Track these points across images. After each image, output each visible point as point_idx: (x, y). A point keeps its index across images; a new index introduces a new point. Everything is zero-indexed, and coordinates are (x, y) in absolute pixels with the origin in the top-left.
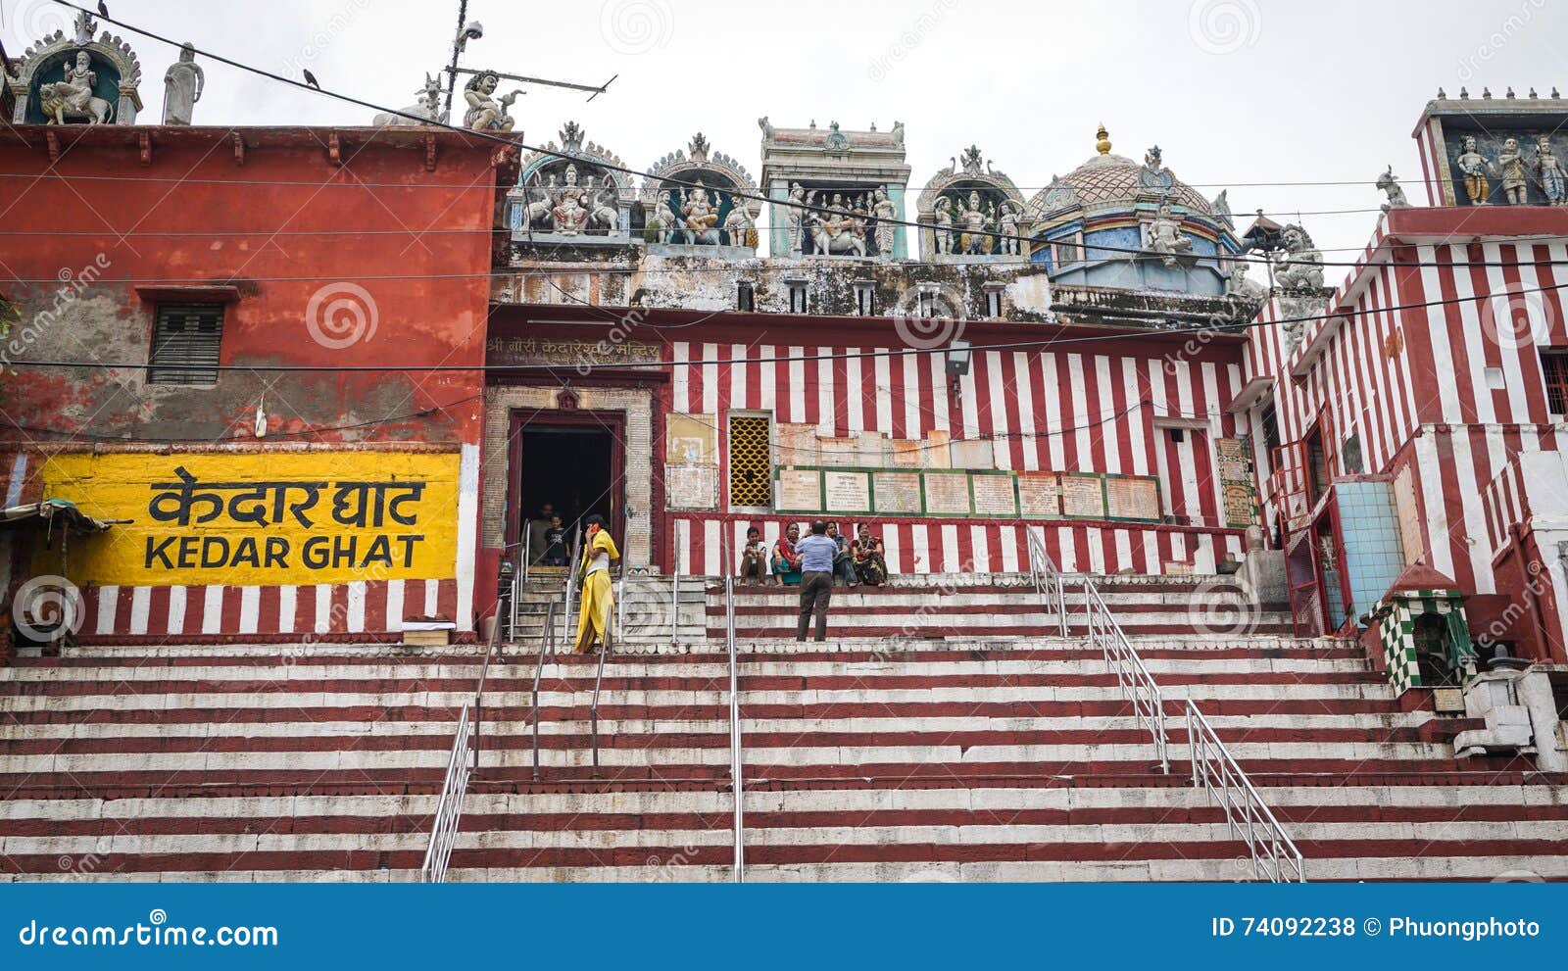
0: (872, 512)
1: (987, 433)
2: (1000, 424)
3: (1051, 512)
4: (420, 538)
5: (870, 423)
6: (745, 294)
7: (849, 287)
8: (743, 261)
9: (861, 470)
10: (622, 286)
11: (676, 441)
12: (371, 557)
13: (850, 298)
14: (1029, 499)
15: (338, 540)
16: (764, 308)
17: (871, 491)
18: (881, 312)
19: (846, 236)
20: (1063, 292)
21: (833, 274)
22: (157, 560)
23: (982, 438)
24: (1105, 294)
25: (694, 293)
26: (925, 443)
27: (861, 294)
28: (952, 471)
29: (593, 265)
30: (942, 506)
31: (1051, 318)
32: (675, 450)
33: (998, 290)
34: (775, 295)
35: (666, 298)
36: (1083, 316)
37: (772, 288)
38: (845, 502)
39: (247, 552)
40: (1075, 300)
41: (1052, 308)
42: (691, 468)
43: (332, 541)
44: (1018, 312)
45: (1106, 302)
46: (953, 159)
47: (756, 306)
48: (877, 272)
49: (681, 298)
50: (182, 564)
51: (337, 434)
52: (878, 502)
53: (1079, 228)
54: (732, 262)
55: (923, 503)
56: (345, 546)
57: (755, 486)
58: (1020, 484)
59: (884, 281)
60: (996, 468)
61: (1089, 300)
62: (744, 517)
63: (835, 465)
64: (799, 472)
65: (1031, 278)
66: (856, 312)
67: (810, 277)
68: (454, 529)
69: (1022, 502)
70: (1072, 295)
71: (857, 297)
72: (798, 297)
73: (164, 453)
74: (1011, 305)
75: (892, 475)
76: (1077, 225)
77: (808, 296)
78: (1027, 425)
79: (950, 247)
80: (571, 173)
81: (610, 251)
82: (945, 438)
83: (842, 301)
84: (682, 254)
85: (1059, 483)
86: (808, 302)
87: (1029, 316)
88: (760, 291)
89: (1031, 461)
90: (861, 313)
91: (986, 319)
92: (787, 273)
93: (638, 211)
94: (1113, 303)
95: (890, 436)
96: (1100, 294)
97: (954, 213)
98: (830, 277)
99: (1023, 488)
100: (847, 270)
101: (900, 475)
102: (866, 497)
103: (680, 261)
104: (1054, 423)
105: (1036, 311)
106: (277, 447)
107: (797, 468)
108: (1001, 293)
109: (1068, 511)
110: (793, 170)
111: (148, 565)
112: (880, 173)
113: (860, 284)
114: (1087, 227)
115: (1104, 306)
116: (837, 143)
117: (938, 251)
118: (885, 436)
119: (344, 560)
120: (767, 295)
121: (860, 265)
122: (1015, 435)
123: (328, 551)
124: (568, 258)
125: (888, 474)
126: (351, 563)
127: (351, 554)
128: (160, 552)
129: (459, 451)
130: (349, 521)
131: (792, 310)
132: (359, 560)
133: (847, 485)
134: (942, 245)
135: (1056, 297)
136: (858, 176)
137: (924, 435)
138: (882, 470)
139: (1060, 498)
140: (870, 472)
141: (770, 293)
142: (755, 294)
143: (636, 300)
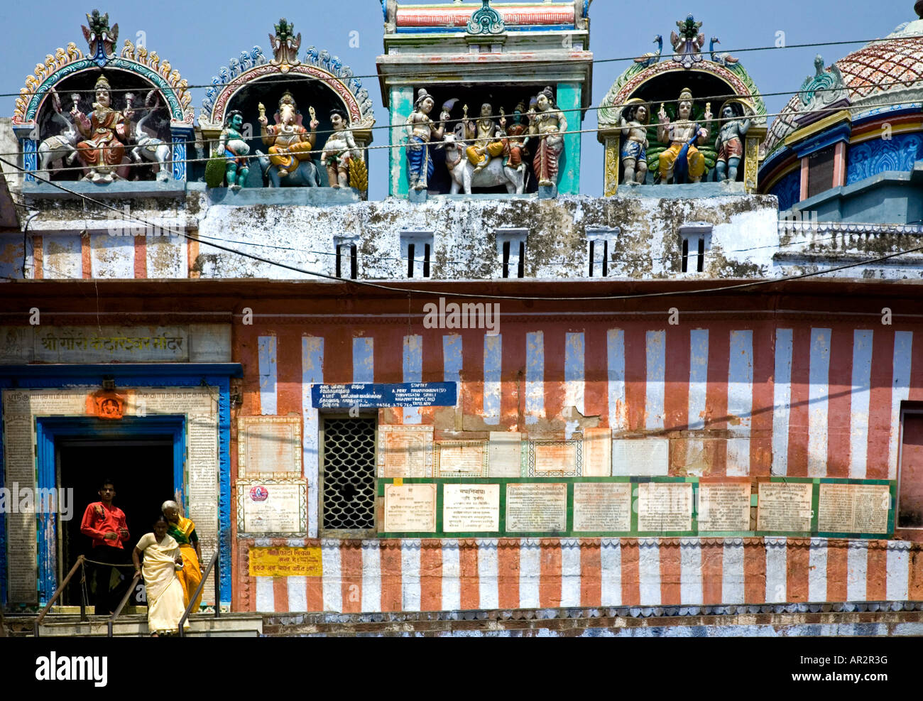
0: (503, 532)
3: (740, 530)
6: (345, 255)
7: (490, 239)
8: (344, 209)
9: (489, 481)
10: (178, 250)
13: (491, 254)
16: (372, 272)
17: (502, 507)
18: (533, 273)
19: (495, 166)
20: (796, 233)
21: (469, 221)
24: (859, 233)
27: (507, 248)
28: (613, 479)
30: (595, 523)
31: (773, 273)
32: (250, 463)
33: (702, 233)
34: (387, 255)
35: (238, 266)
37: (383, 245)
38: (469, 521)
40: (812, 244)
41: (778, 258)
44: (727, 264)
45: (861, 245)
47: (360, 271)
48: (530, 216)
49: (257, 264)
52: (510, 518)
54: (328, 210)
55: (570, 518)
57: (355, 504)
58: (702, 493)
59: (541, 228)
60: (672, 474)
61: (835, 246)
63: (456, 475)
64: (409, 486)
65: (752, 213)
66: (497, 275)
67: (437, 227)
69: (703, 515)
70: (809, 237)
71: (500, 252)
72: (419, 259)
74: (718, 255)
75: (532, 485)
77: (432, 254)
79: (640, 175)
80: (103, 88)
83: (481, 258)
84: (259, 201)
85: (756, 490)
86: (433, 262)
87: (741, 269)
88: (367, 249)
90: (506, 274)
91: (679, 276)
92: (404, 223)
94: (869, 247)
98: (465, 226)
100: (491, 214)
101: (542, 486)
102: (495, 514)
103: (256, 211)
105: (751, 262)
107: (408, 481)
108: (706, 238)
109: (764, 526)
110: (420, 70)
112: (547, 68)
113: (506, 234)
115: (855, 251)
116: (486, 26)
117: (621, 181)
120: (376, 255)
121: (508, 206)
125: (526, 485)
131: (410, 274)
133: (472, 500)
134: (629, 172)
135: (785, 241)
136: (516, 73)
138: (519, 480)
139: (754, 508)
140: (502, 482)
141: (381, 251)
142: (359, 254)
143: (197, 266)
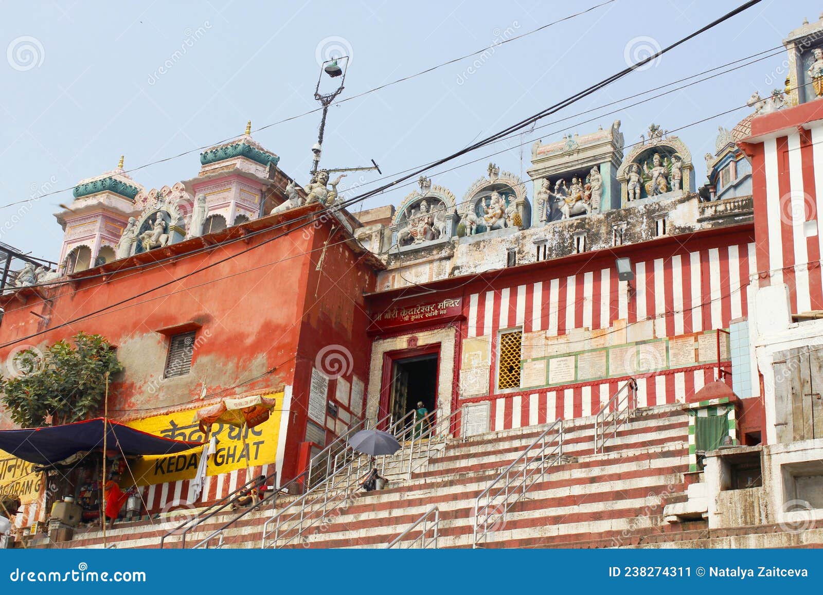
0: (576, 380)
1: (651, 315)
2: (660, 308)
3: (690, 362)
4: (262, 442)
5: (579, 323)
6: (511, 256)
7: (571, 237)
8: (512, 236)
9: (569, 355)
10: (445, 267)
11: (467, 356)
12: (242, 456)
13: (572, 244)
14: (675, 355)
15: (229, 448)
16: (521, 262)
17: (576, 367)
18: (590, 248)
19: (579, 204)
20: (708, 207)
21: (562, 231)
22: (159, 471)
23: (649, 319)
24: (738, 202)
25: (483, 262)
26: (612, 329)
27: (578, 240)
28: (627, 344)
29: (430, 258)
30: (619, 369)
31: (698, 227)
32: (466, 361)
33: (664, 216)
34: (528, 253)
35: (468, 269)
36: (721, 221)
37: (526, 249)
38: (560, 377)
39: (193, 462)
40: (716, 211)
41: (700, 221)
42: (475, 370)
43: (227, 450)
44: (676, 228)
45: (739, 207)
46: (642, 136)
47: (517, 262)
48: (588, 223)
49: (475, 267)
50: (169, 471)
51: (234, 391)
52: (579, 373)
53: (731, 159)
54: (505, 238)
55: (608, 369)
56: (231, 452)
57: (513, 375)
58: (670, 346)
59: (593, 228)
60: (655, 337)
61: (726, 210)
62: (501, 396)
63: (555, 354)
64: (534, 362)
65: (687, 203)
66: (575, 252)
67: (549, 236)
68: (277, 435)
69: (671, 357)
70: (714, 208)
71: (575, 242)
72: (542, 250)
73: (167, 414)
74: (672, 225)
75: (590, 354)
76: (729, 157)
77: (547, 249)
78: (678, 305)
79: (637, 195)
80: (423, 205)
81: (440, 247)
82: (624, 324)
83: (567, 247)
84: (478, 239)
85: (696, 340)
86: (547, 252)
87: (684, 229)
88: (519, 253)
89: (679, 329)
90: (578, 251)
91: (655, 238)
92: (535, 237)
93: (457, 218)
94: (743, 207)
95: (591, 329)
96: (734, 202)
97: (640, 172)
98: (561, 234)
99: (672, 348)
100: (571, 226)
101: (594, 353)
102: (573, 371)
103: (477, 244)
104: (696, 299)
105: (687, 225)
106: (209, 402)
107: (534, 360)
108: (666, 218)
109: (701, 359)
110: (544, 170)
111: (156, 474)
112: (595, 158)
113: (578, 234)
114: (737, 156)
115: (736, 211)
116: (570, 146)
117: (629, 200)
118: (587, 329)
119: (230, 459)
120: (524, 254)
121: (579, 221)
122: (670, 314)
123: (224, 455)
124: (419, 257)
125: (587, 354)
126: (233, 461)
127: (233, 456)
128: (161, 467)
129: (283, 390)
130: (234, 438)
131: (538, 260)
132: (236, 459)
133: (562, 366)
134: (631, 196)
135: (703, 212)
136: (582, 163)
137: (611, 324)
138: (583, 352)
139: (696, 350)
140: (576, 354)
141: (526, 252)
142: (517, 255)
143: (452, 273)
